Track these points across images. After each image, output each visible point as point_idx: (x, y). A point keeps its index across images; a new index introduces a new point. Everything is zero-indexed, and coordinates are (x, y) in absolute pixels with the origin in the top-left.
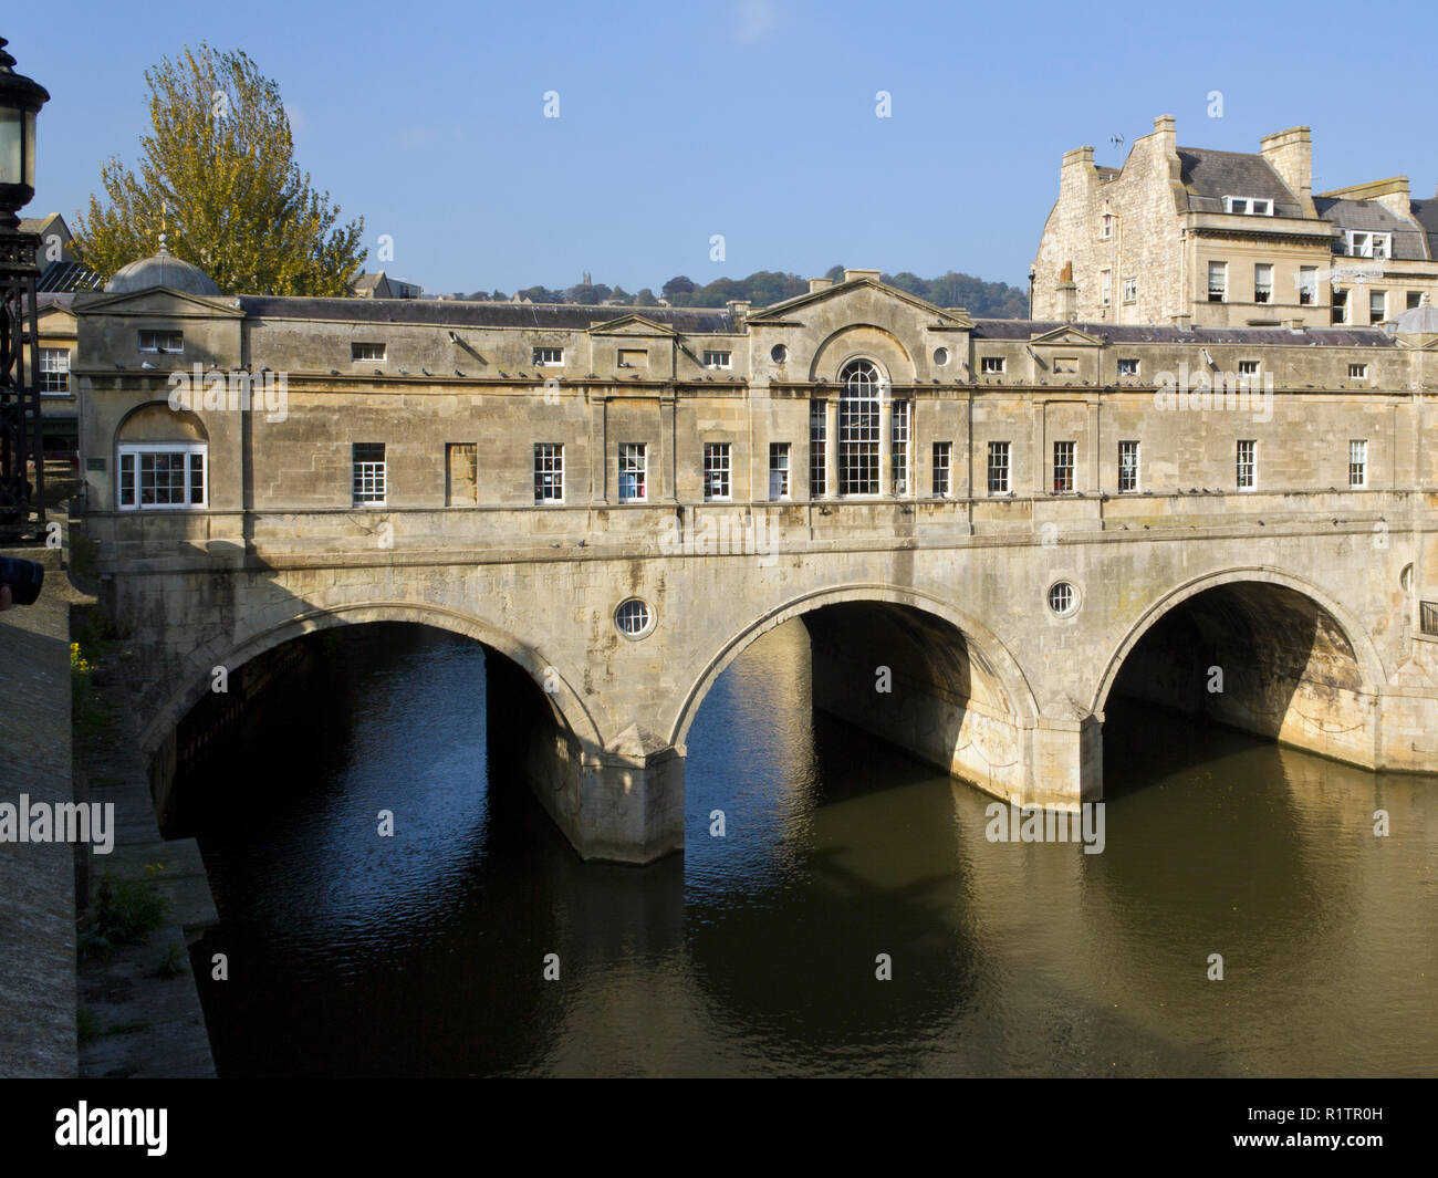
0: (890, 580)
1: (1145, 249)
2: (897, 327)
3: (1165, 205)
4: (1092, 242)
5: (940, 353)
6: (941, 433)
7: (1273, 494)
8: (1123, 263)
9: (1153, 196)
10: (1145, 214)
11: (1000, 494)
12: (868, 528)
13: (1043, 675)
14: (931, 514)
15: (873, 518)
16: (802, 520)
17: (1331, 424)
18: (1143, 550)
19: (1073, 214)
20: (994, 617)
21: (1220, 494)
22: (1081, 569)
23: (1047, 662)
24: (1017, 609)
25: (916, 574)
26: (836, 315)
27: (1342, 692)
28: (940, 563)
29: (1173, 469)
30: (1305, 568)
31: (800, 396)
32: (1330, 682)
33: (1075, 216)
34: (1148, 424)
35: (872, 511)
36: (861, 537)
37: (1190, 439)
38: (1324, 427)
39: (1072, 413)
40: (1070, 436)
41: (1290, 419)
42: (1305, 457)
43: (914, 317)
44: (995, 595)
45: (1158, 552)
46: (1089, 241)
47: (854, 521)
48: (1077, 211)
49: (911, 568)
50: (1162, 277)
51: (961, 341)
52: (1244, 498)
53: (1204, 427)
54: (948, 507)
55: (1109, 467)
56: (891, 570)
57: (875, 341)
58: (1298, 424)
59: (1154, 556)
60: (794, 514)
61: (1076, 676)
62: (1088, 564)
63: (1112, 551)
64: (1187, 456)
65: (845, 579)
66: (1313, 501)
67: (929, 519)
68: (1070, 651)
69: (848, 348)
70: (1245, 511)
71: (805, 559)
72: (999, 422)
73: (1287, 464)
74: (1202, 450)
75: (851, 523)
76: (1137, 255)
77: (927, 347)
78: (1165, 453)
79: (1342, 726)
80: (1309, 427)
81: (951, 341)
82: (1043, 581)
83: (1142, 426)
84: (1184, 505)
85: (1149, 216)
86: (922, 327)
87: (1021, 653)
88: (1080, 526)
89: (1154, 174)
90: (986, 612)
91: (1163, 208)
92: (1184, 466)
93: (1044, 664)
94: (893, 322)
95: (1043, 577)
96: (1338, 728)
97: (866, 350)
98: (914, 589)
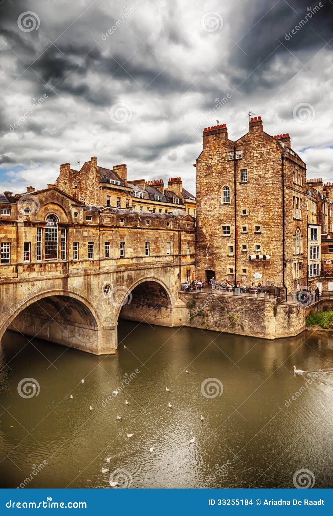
0: (61, 288)
1: (88, 191)
2: (63, 204)
3: (95, 180)
4: (71, 189)
5: (76, 214)
6: (76, 240)
7: (153, 257)
8: (81, 195)
9: (91, 177)
10: (88, 182)
11: (91, 259)
12: (55, 271)
13: (103, 313)
14: (73, 266)
15: (56, 268)
16: (34, 269)
17: (164, 238)
18: (126, 274)
19: (64, 181)
20: (90, 297)
21: (142, 258)
22: (112, 280)
23: (104, 309)
24: (96, 294)
25: (69, 285)
26: (45, 199)
27: (162, 308)
28: (76, 281)
29: (132, 250)
30: (159, 277)
31: (34, 226)
32: (159, 306)
33: (65, 182)
34: (127, 238)
35: (56, 265)
36: (53, 274)
37: (135, 242)
38: (162, 239)
39: (109, 234)
40: (108, 241)
41: (156, 237)
42: (159, 247)
43: (68, 201)
44: (90, 290)
45: (129, 274)
46: (69, 189)
47: (50, 269)
48: (65, 180)
49: (67, 283)
50: (94, 199)
51: (81, 210)
52: (147, 258)
53: (139, 238)
54: (78, 263)
55: (118, 250)
56: (62, 285)
57: (56, 209)
58: (157, 238)
59: (128, 276)
60: (32, 268)
61: (110, 313)
62: (113, 279)
63: (119, 275)
64: (135, 246)
65: (48, 289)
66: (161, 259)
67: (73, 267)
68: (109, 305)
69: (48, 210)
70: (147, 262)
71: (35, 283)
72: (91, 236)
73: (155, 249)
74: (138, 245)
75: (49, 270)
76: (86, 193)
77: (72, 212)
78: (130, 246)
79: (162, 317)
80: (160, 239)
81: (79, 210)
82: (103, 285)
83: (125, 238)
84: (134, 261)
85: (90, 183)
86: (70, 205)
87: (97, 308)
88: (112, 267)
89: (91, 172)
90: (88, 296)
91: (94, 181)
92: (134, 249)
93: (103, 310)
94: (62, 203)
95: (102, 284)
96: (161, 317)
97: (54, 211)
98: (68, 290)
